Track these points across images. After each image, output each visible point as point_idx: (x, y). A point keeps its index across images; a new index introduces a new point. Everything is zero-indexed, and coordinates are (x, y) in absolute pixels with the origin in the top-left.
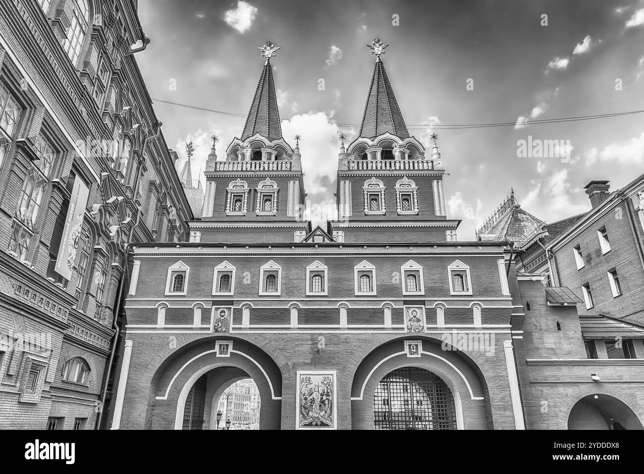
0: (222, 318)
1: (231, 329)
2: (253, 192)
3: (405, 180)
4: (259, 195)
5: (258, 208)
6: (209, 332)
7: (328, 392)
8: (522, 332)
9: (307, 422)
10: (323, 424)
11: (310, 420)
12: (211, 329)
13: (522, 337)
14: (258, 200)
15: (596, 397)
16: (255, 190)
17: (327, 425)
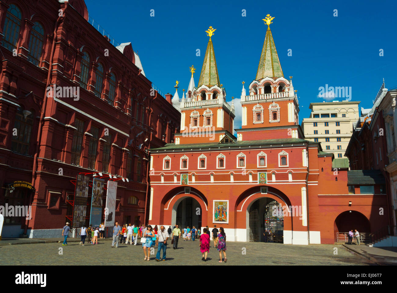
0: (185, 179)
1: (188, 183)
2: (202, 116)
3: (274, 104)
4: (204, 118)
5: (204, 124)
6: (180, 184)
7: (225, 208)
8: (317, 182)
9: (217, 219)
10: (223, 221)
11: (218, 219)
12: (181, 183)
13: (317, 184)
14: (204, 120)
15: (350, 212)
16: (203, 116)
17: (225, 221)
